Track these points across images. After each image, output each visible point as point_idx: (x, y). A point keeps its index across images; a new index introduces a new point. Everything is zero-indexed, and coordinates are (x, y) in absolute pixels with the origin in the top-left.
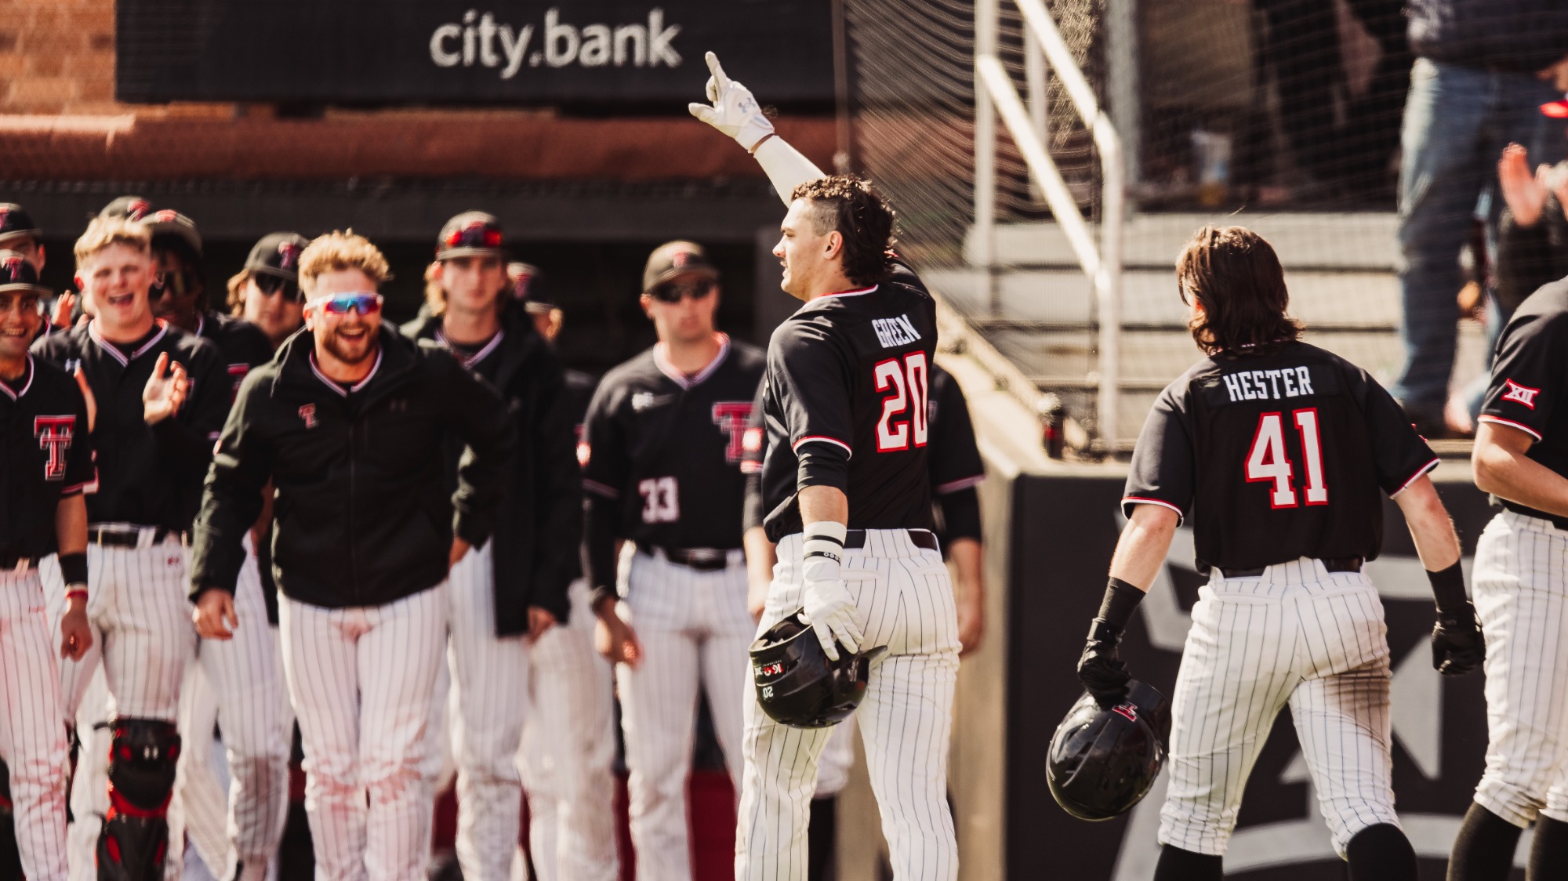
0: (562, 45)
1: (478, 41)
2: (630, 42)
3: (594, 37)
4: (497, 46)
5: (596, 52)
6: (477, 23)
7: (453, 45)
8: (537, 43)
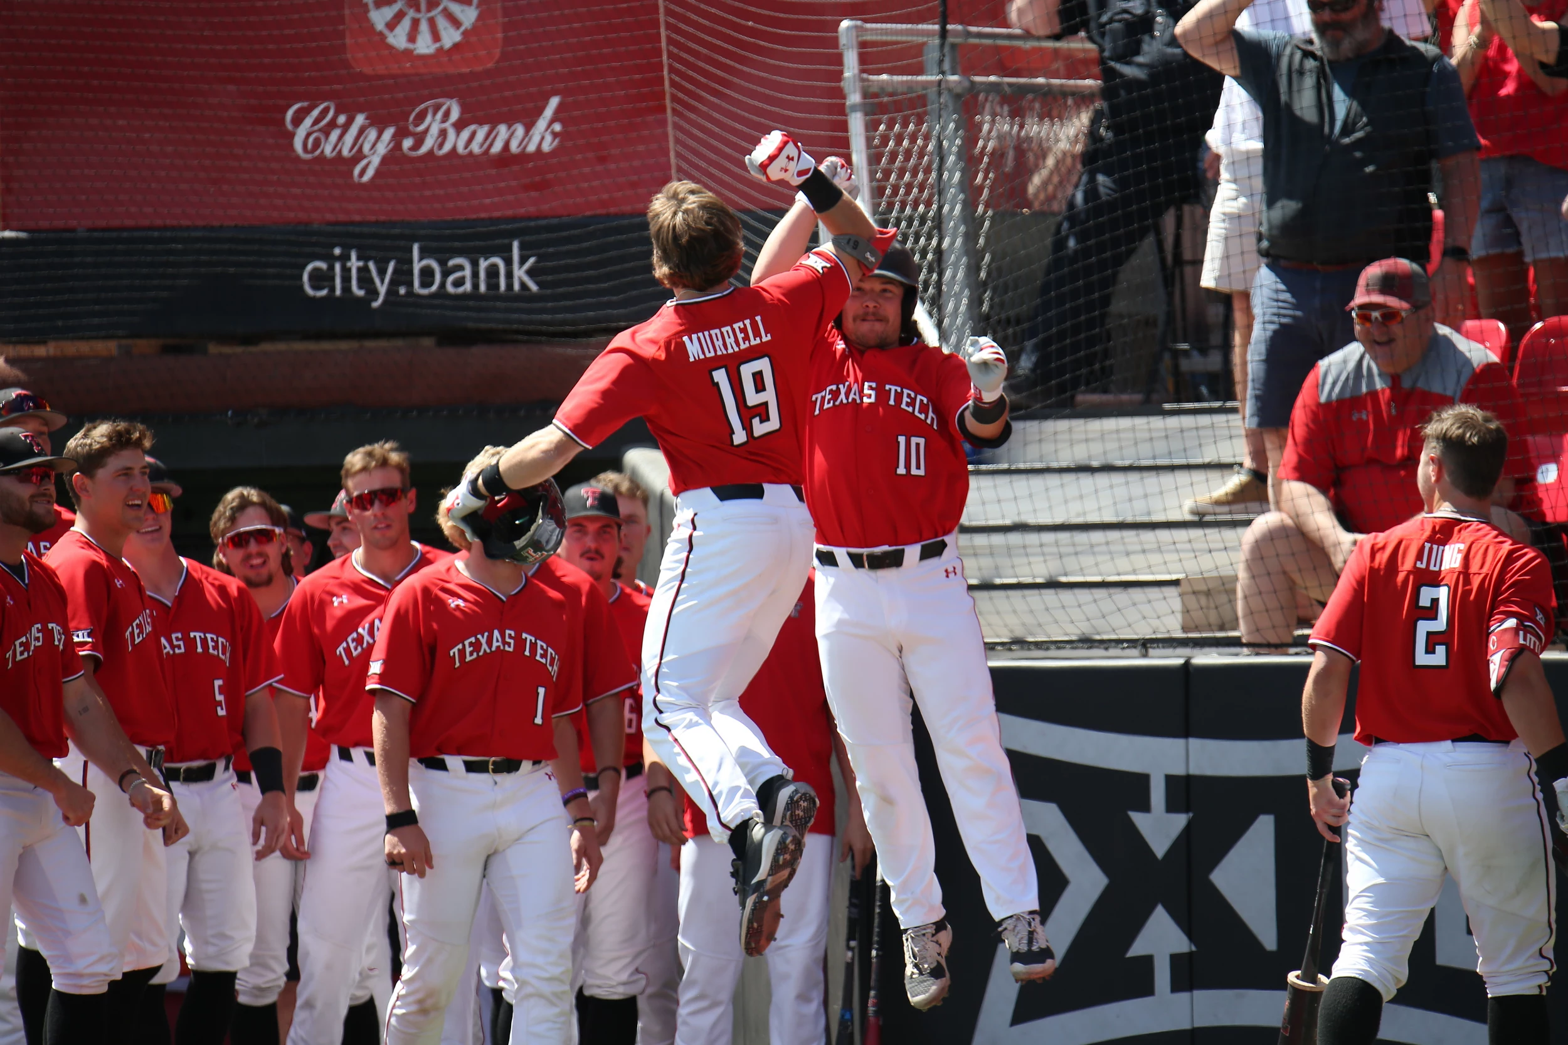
0: (427, 275)
1: (346, 271)
2: (493, 272)
3: (460, 268)
4: (365, 279)
5: (459, 283)
6: (345, 258)
7: (321, 279)
8: (403, 275)
